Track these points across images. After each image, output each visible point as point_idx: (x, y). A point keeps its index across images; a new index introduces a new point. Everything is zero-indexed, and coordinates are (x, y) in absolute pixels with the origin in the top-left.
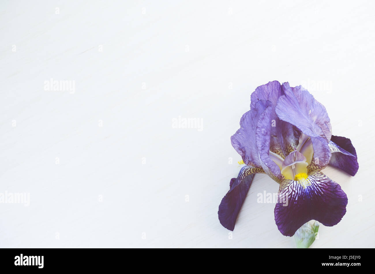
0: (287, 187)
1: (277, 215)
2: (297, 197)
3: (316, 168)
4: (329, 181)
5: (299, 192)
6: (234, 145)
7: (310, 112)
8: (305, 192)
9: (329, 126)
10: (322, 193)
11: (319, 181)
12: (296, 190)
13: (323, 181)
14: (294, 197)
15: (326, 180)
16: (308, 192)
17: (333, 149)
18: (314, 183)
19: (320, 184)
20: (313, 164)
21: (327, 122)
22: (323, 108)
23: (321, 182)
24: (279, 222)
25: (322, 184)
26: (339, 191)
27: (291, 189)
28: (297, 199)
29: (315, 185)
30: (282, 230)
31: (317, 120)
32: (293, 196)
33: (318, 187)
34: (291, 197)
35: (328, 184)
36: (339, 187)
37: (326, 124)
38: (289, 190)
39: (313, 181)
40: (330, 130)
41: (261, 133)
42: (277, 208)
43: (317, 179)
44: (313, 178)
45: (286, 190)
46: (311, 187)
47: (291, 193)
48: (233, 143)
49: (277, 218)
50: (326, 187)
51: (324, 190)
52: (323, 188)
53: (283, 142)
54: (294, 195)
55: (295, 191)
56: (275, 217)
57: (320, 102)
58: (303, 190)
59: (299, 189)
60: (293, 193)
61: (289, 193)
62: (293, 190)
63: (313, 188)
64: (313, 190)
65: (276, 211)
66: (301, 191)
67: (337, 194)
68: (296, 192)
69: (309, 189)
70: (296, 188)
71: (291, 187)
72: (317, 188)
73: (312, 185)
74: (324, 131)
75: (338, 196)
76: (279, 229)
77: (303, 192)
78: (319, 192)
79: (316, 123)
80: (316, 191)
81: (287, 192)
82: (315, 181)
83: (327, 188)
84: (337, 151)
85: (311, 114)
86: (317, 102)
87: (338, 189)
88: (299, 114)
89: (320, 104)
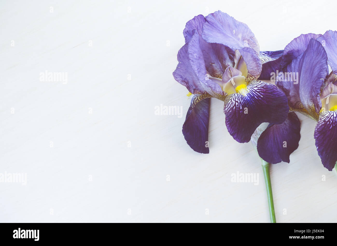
0: (231, 100)
1: (229, 127)
2: (241, 106)
3: (252, 79)
4: (264, 84)
5: (241, 101)
6: (177, 79)
7: (234, 32)
8: (246, 99)
9: (255, 40)
10: (262, 96)
11: (256, 87)
12: (238, 100)
13: (259, 86)
14: (239, 107)
15: (262, 85)
16: (249, 99)
17: (265, 60)
18: (252, 90)
19: (258, 89)
20: (249, 76)
21: (252, 37)
22: (245, 26)
23: (258, 87)
24: (232, 133)
25: (259, 88)
26: (276, 91)
27: (234, 101)
28: (241, 108)
29: (253, 91)
30: (237, 139)
31: (242, 37)
32: (237, 107)
33: (256, 92)
34: (236, 107)
35: (265, 87)
36: (275, 88)
37: (252, 39)
38: (232, 102)
39: (251, 88)
40: (257, 44)
41: (194, 58)
42: (227, 121)
43: (254, 86)
44: (251, 86)
45: (230, 103)
46: (251, 94)
47: (235, 104)
48: (176, 78)
49: (229, 129)
50: (263, 90)
51: (262, 94)
52: (261, 92)
53: (221, 67)
54: (238, 105)
55: (237, 102)
56: (228, 129)
57: (241, 22)
58: (244, 99)
59: (241, 98)
60: (237, 104)
61: (233, 105)
62: (236, 101)
63: (253, 94)
64: (252, 96)
65: (227, 124)
66: (243, 100)
67: (275, 94)
68: (239, 101)
69: (249, 96)
70: (238, 98)
71: (233, 99)
72: (256, 94)
73: (251, 92)
74: (252, 45)
75: (277, 96)
76: (234, 139)
77: (245, 100)
78: (258, 96)
79: (242, 40)
80: (256, 96)
81: (231, 105)
82: (252, 88)
83: (265, 91)
84: (268, 61)
85: (235, 34)
86: (238, 22)
87: (275, 89)
88: (224, 35)
89: (242, 23)
